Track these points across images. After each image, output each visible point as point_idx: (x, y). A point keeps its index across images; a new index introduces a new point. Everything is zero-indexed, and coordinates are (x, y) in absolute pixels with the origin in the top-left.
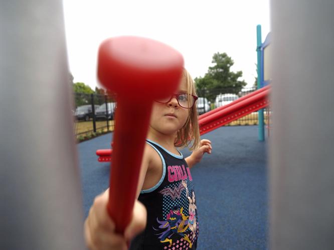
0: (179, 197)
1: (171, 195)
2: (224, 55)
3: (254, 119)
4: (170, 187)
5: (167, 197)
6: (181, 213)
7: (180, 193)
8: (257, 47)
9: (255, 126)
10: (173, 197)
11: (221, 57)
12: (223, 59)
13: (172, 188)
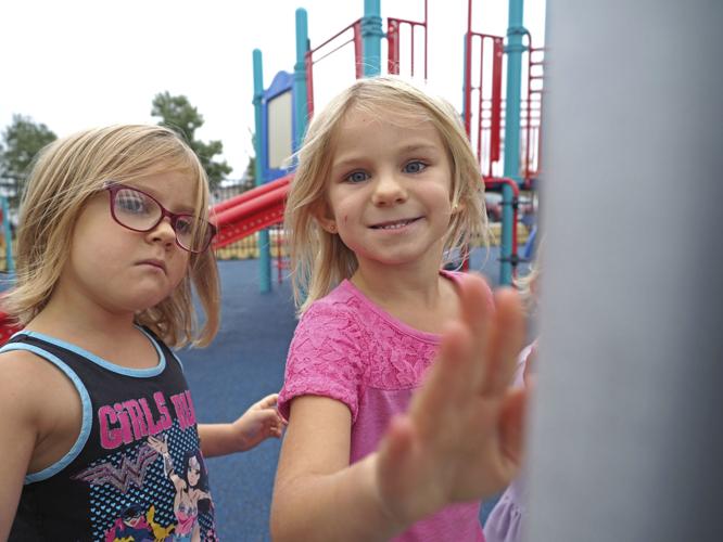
0: (139, 482)
1: (114, 482)
2: (181, 102)
3: (249, 247)
4: (108, 460)
5: (102, 488)
6: (150, 521)
7: (143, 473)
8: (255, 95)
9: (252, 262)
10: (119, 485)
11: (172, 105)
12: (179, 110)
13: (114, 463)
